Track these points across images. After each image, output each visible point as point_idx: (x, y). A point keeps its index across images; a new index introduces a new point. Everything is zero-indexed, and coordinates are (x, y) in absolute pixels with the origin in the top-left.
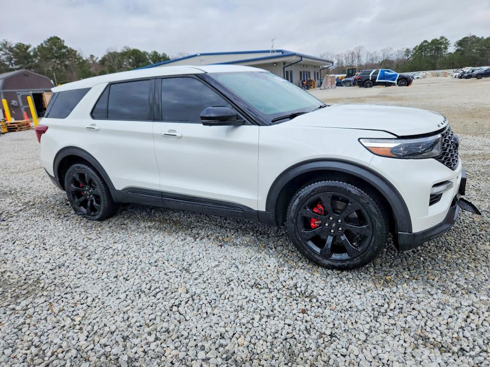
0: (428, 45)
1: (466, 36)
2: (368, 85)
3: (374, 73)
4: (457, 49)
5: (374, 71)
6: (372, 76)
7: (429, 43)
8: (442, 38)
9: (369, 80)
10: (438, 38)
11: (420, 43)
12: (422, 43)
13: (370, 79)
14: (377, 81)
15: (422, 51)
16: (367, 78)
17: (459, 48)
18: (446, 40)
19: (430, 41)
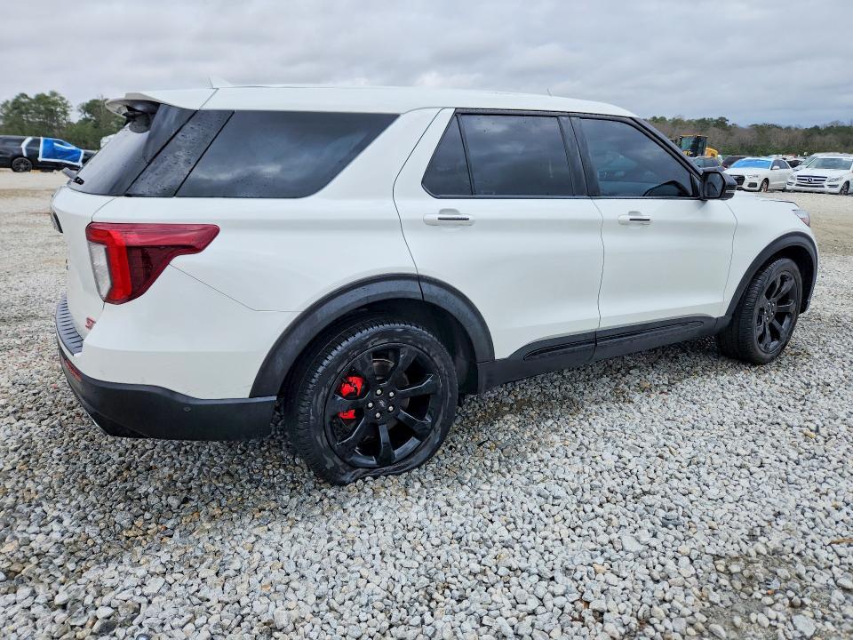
0: (29, 104)
1: (95, 98)
2: (22, 166)
3: (29, 145)
4: (83, 116)
5: (29, 139)
6: (27, 150)
7: (31, 99)
8: (54, 94)
9: (22, 156)
10: (47, 94)
11: (14, 97)
12: (18, 97)
13: (25, 154)
14: (40, 159)
15: (22, 113)
16: (17, 152)
17: (88, 115)
18: (62, 99)
19: (32, 95)
